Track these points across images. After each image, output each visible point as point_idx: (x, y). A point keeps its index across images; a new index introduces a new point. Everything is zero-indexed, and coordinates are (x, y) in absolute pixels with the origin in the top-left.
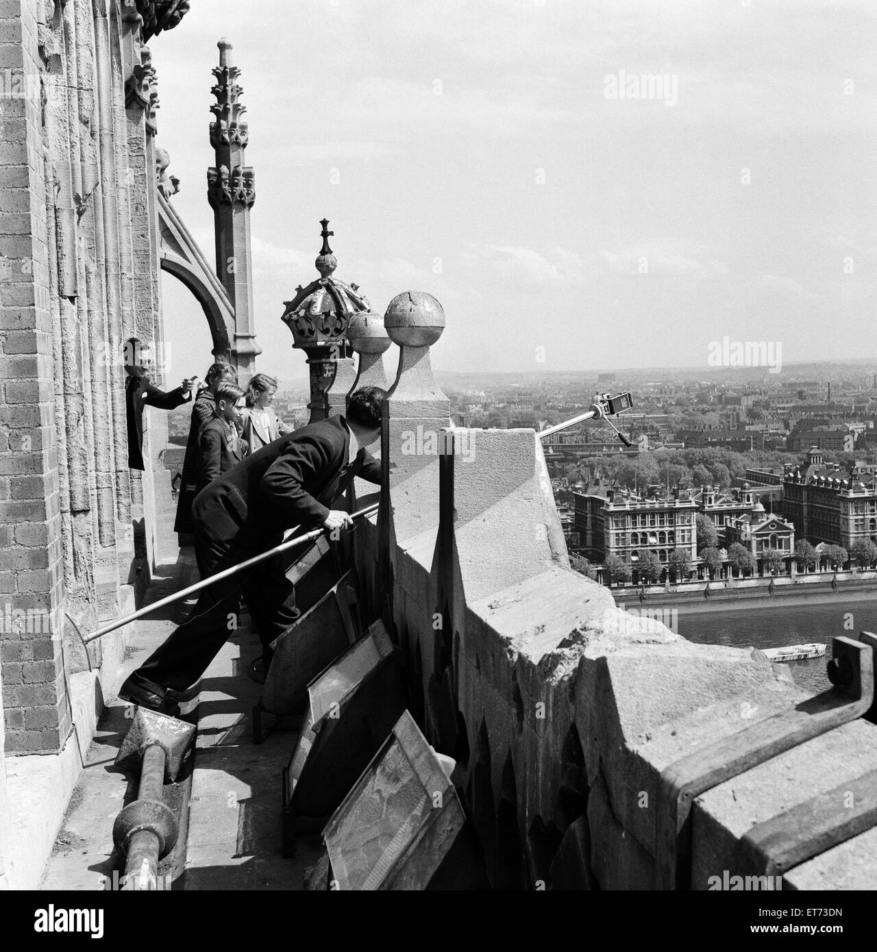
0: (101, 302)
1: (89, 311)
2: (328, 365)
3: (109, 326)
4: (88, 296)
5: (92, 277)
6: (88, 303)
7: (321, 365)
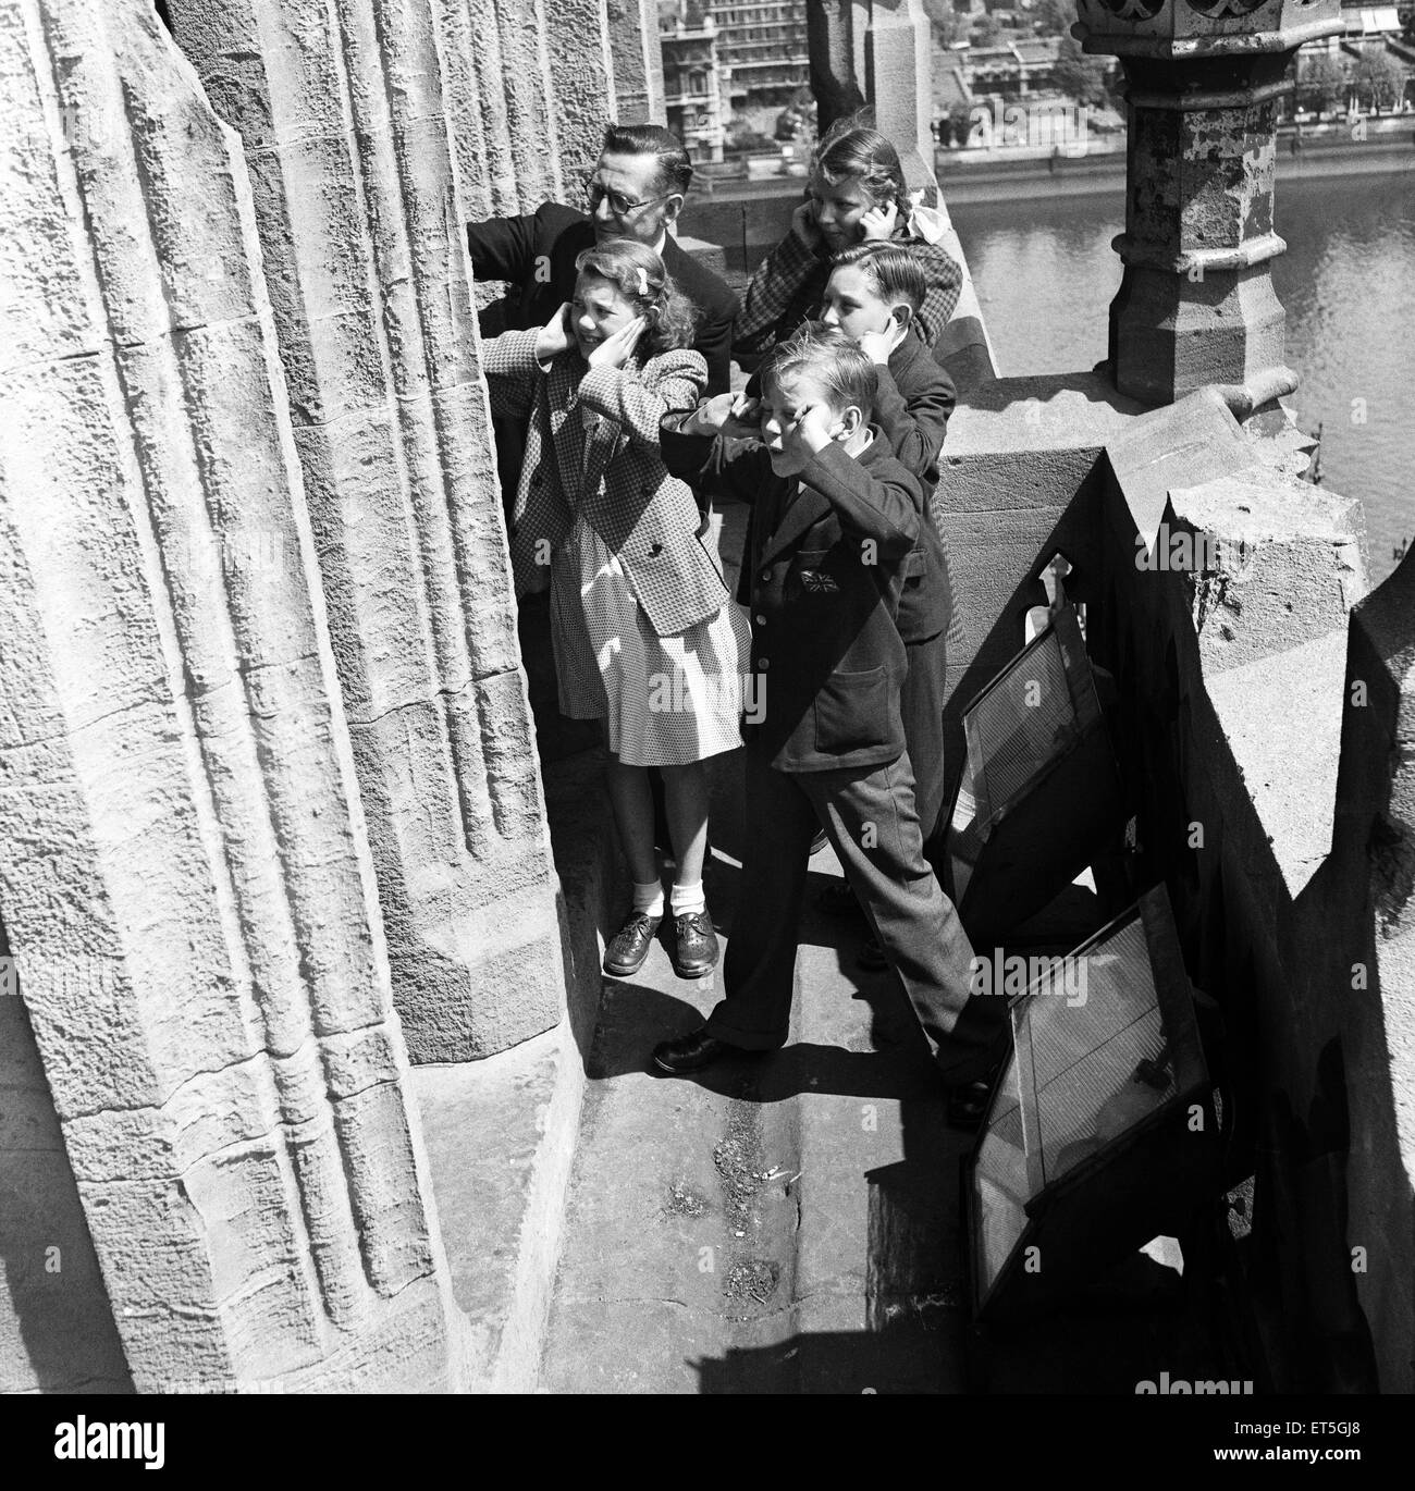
0: (239, 272)
1: (179, 332)
2: (1198, 116)
3: (399, 142)
4: (163, 255)
5: (169, 144)
6: (169, 293)
7: (1175, 117)
